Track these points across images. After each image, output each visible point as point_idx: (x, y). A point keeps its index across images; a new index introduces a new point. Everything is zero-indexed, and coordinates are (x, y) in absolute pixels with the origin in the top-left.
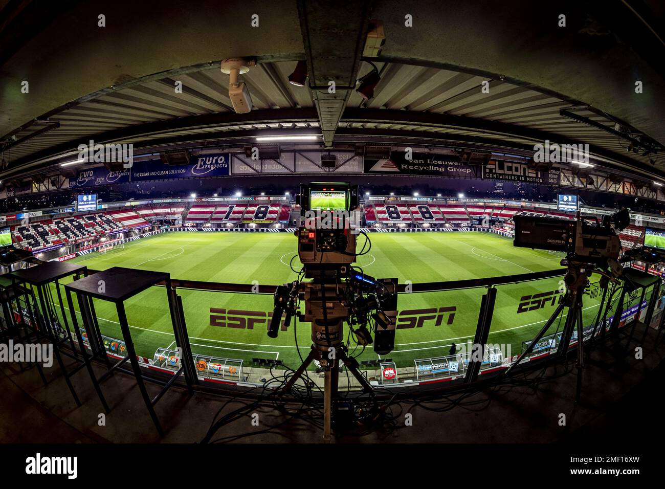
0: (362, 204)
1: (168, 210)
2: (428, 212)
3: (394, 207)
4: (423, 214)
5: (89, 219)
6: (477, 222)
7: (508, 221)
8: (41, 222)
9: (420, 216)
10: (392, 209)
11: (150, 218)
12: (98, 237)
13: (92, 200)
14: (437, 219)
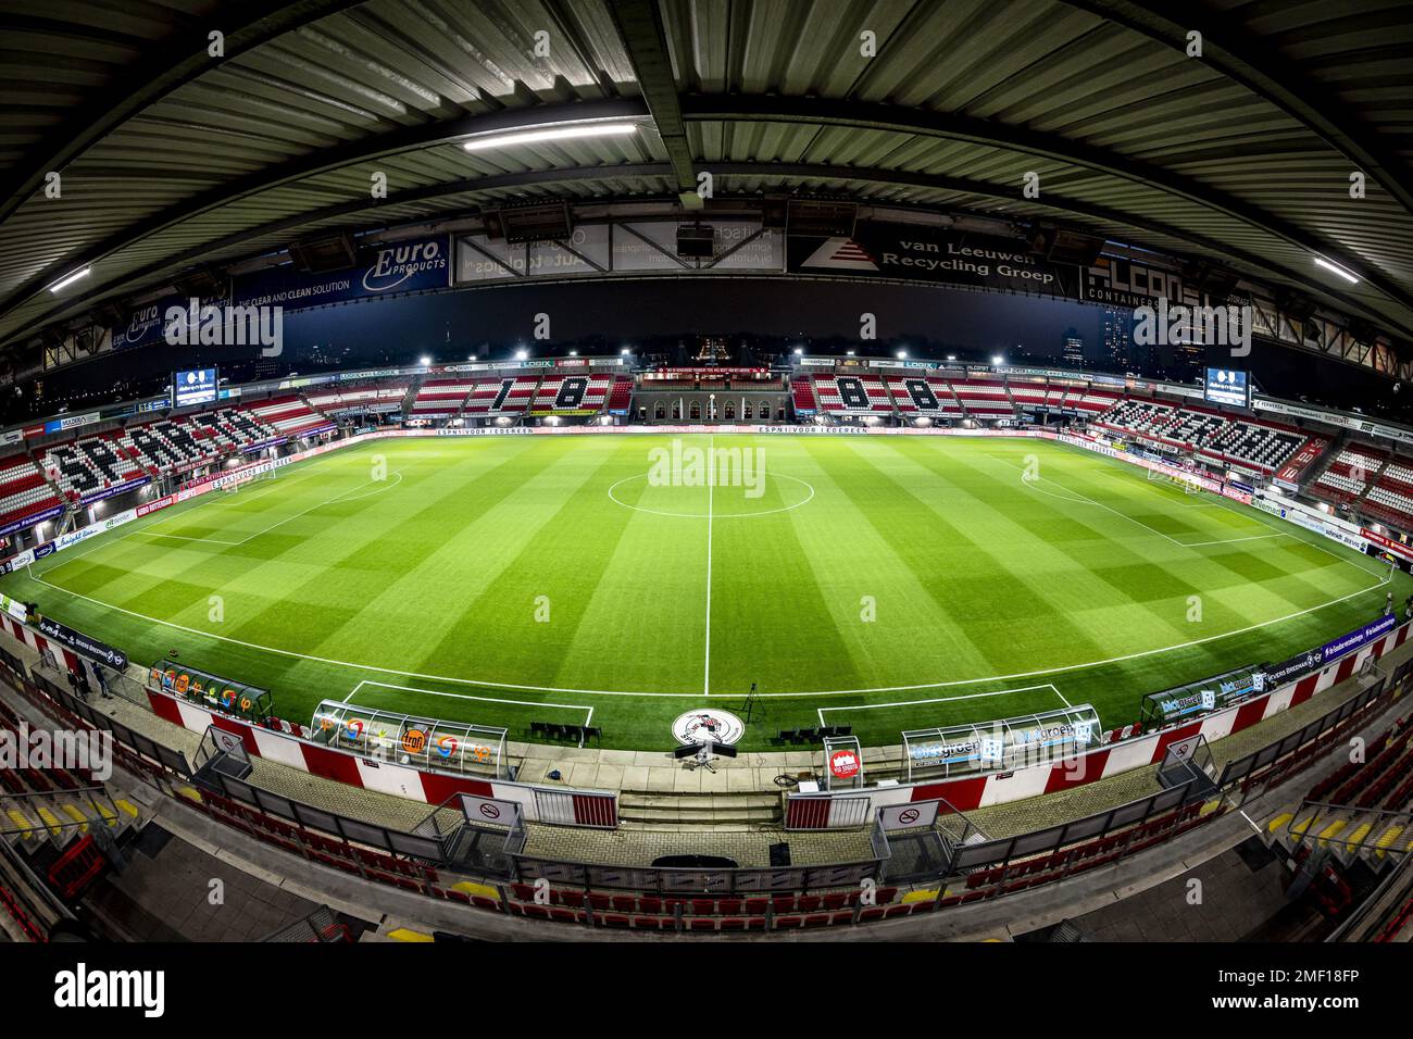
0: (786, 374)
1: (372, 394)
2: (927, 393)
3: (854, 381)
4: (917, 397)
5: (203, 421)
6: (1032, 419)
7: (1096, 418)
8: (101, 436)
9: (909, 401)
10: (850, 386)
11: (333, 411)
12: (222, 457)
13: (206, 382)
14: (946, 409)
